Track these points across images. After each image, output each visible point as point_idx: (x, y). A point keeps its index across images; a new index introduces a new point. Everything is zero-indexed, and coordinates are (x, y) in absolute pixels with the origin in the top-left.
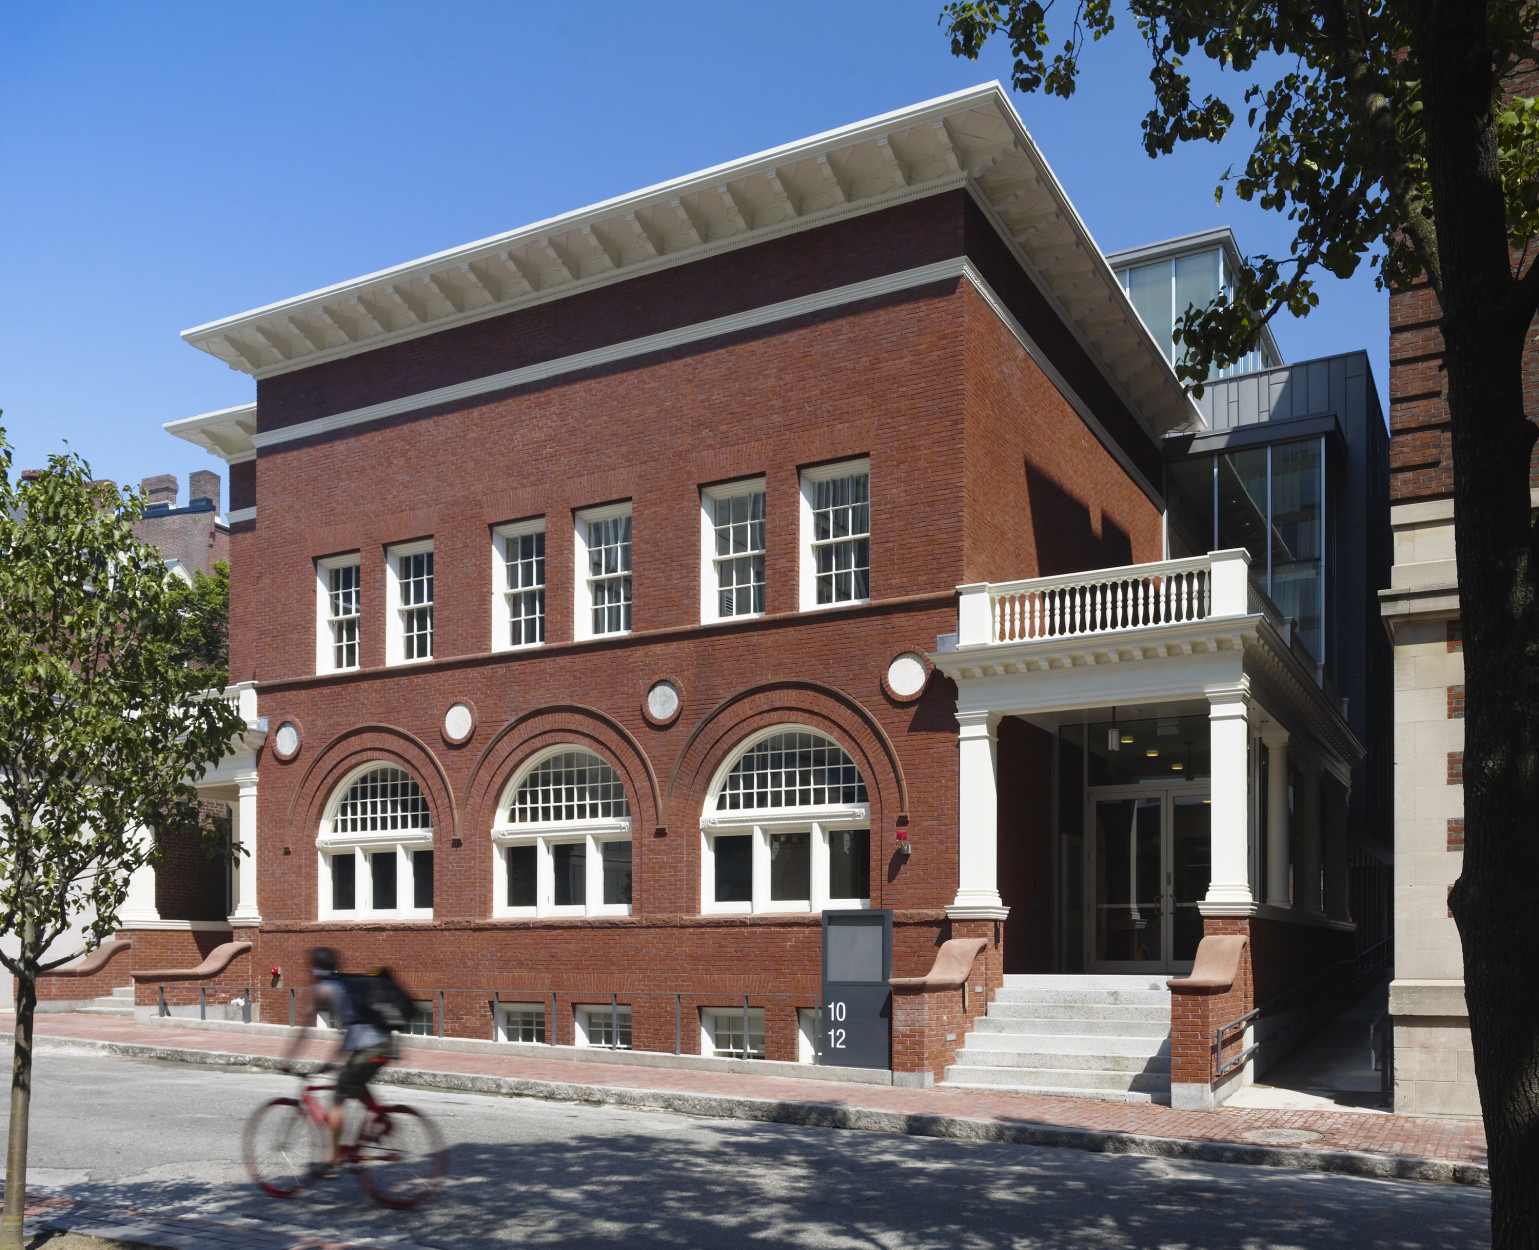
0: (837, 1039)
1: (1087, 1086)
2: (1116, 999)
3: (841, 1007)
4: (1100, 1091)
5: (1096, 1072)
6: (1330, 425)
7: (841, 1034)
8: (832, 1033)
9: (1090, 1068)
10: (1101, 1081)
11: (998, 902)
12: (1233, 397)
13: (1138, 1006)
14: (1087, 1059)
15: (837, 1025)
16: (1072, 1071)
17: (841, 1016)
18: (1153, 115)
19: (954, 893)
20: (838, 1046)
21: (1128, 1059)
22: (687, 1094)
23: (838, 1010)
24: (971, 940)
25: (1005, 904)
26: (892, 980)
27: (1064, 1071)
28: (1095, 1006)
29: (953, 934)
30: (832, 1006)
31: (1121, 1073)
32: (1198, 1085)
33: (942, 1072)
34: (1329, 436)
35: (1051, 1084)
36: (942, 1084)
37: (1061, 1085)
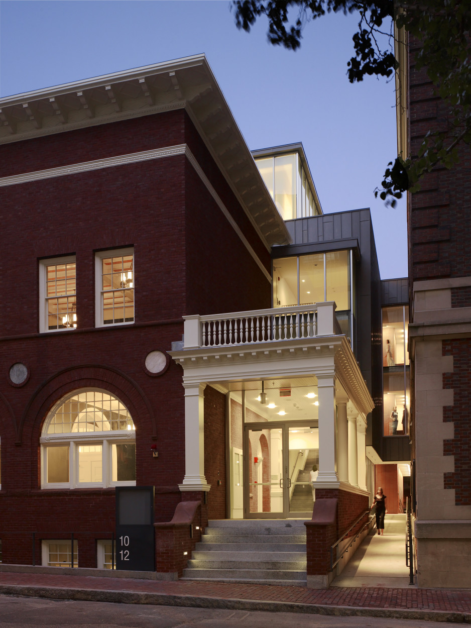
0: (124, 555)
1: (260, 578)
2: (269, 532)
3: (127, 538)
4: (268, 580)
5: (264, 570)
6: (354, 244)
7: (127, 552)
8: (122, 552)
9: (260, 568)
10: (267, 575)
11: (205, 482)
12: (305, 228)
13: (282, 536)
14: (258, 564)
15: (124, 548)
16: (251, 570)
17: (127, 543)
18: (353, 60)
19: (182, 477)
20: (125, 559)
21: (280, 563)
22: (47, 587)
23: (125, 540)
24: (193, 502)
25: (208, 483)
26: (156, 524)
27: (247, 570)
28: (259, 536)
29: (183, 499)
30: (122, 538)
31: (278, 571)
32: (321, 576)
33: (182, 572)
34: (354, 249)
35: (240, 577)
36: (182, 578)
37: (245, 578)
